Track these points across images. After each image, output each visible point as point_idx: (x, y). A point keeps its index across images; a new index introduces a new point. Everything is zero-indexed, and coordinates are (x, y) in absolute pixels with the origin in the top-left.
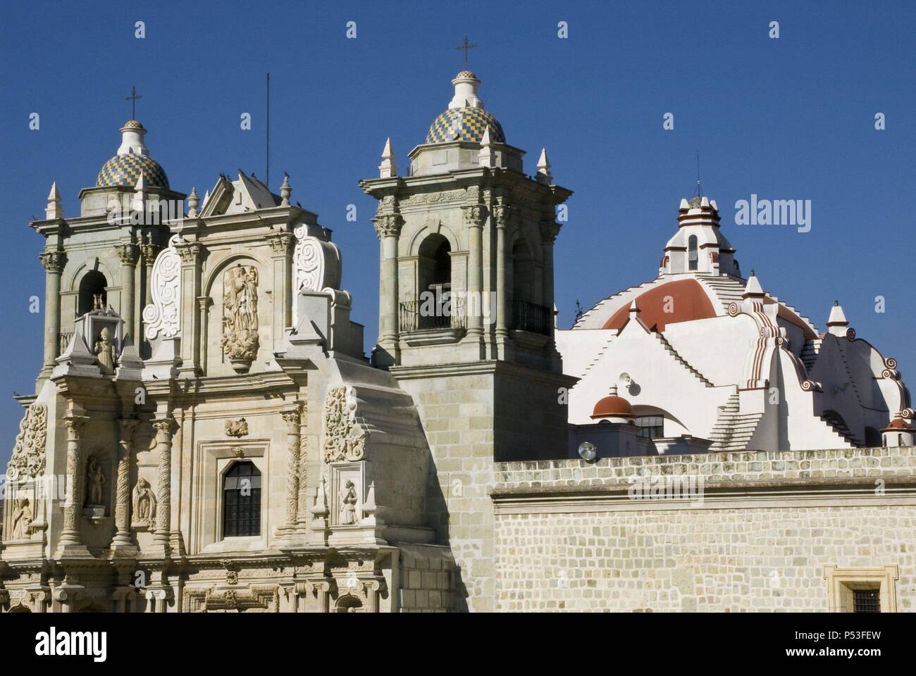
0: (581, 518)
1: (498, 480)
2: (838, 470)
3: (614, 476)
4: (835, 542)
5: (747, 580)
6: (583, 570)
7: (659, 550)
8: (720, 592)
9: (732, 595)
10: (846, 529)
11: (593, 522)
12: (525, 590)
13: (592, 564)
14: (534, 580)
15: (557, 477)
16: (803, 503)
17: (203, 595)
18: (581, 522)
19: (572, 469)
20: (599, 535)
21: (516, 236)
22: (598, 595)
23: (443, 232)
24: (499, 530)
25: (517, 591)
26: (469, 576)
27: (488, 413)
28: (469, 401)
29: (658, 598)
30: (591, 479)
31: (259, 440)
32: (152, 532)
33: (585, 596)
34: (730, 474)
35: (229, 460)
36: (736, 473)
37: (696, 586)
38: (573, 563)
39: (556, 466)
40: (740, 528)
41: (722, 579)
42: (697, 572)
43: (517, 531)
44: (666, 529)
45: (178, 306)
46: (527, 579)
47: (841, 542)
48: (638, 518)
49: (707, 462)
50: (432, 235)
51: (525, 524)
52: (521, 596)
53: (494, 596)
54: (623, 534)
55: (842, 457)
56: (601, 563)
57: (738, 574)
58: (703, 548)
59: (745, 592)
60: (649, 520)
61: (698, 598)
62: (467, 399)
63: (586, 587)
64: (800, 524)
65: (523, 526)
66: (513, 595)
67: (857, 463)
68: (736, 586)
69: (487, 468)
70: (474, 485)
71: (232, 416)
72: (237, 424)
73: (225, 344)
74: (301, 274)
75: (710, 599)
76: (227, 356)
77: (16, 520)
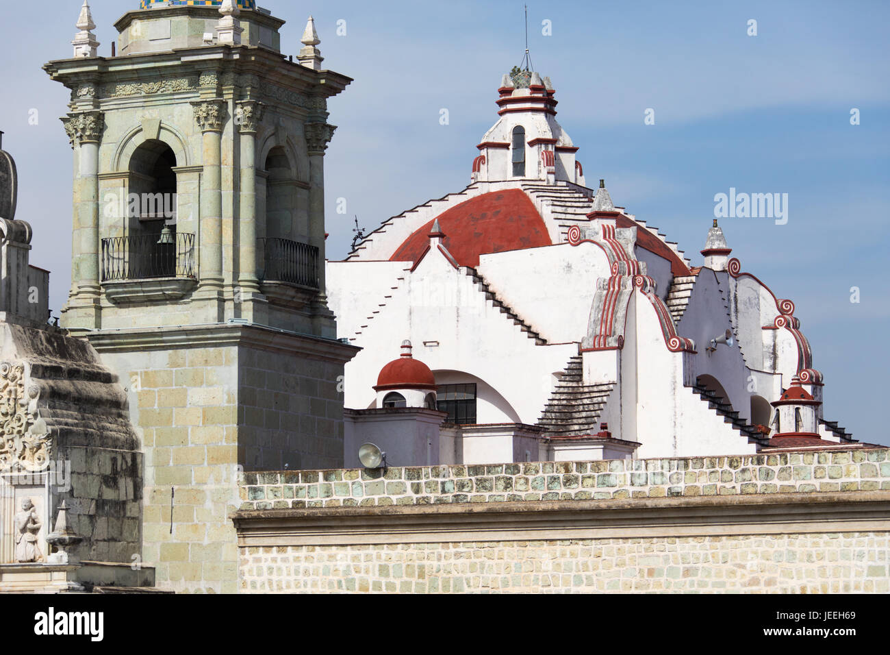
0: (362, 552)
1: (244, 499)
2: (719, 484)
3: (410, 493)
4: (715, 585)
10: (729, 566)
11: (379, 557)
15: (328, 493)
16: (672, 531)
18: (362, 558)
19: (350, 482)
20: (387, 575)
21: (271, 144)
23: (165, 137)
24: (246, 568)
27: (229, 402)
28: (201, 383)
30: (376, 497)
34: (573, 491)
36: (581, 489)
39: (326, 478)
40: (585, 565)
43: (270, 569)
44: (482, 568)
47: (722, 584)
48: (443, 552)
49: (541, 474)
50: (148, 141)
51: (285, 560)
54: (421, 575)
55: (726, 467)
60: (458, 555)
62: (198, 381)
64: (666, 559)
65: (279, 563)
67: (747, 475)
69: (228, 480)
70: (209, 504)
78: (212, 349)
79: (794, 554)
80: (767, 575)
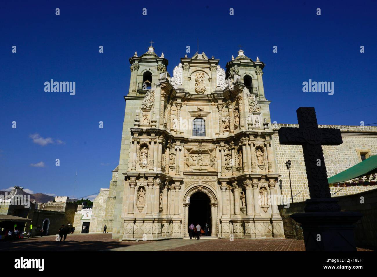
1: (273, 128)
4: (357, 144)
5: (339, 152)
6: (299, 149)
8: (333, 154)
9: (336, 155)
10: (359, 142)
12: (284, 153)
14: (286, 150)
16: (349, 136)
17: (191, 149)
23: (250, 75)
25: (282, 153)
27: (268, 113)
31: (207, 112)
32: (176, 131)
35: (195, 117)
37: (327, 153)
38: (296, 147)
41: (333, 151)
42: (327, 150)
45: (182, 78)
50: (247, 75)
53: (275, 154)
57: (337, 150)
59: (339, 154)
61: (328, 155)
63: (300, 152)
64: (349, 140)
66: (281, 154)
67: (359, 129)
68: (337, 153)
69: (269, 125)
71: (199, 106)
72: (201, 107)
73: (197, 89)
74: (219, 76)
75: (331, 156)
76: (196, 92)
77: (144, 119)
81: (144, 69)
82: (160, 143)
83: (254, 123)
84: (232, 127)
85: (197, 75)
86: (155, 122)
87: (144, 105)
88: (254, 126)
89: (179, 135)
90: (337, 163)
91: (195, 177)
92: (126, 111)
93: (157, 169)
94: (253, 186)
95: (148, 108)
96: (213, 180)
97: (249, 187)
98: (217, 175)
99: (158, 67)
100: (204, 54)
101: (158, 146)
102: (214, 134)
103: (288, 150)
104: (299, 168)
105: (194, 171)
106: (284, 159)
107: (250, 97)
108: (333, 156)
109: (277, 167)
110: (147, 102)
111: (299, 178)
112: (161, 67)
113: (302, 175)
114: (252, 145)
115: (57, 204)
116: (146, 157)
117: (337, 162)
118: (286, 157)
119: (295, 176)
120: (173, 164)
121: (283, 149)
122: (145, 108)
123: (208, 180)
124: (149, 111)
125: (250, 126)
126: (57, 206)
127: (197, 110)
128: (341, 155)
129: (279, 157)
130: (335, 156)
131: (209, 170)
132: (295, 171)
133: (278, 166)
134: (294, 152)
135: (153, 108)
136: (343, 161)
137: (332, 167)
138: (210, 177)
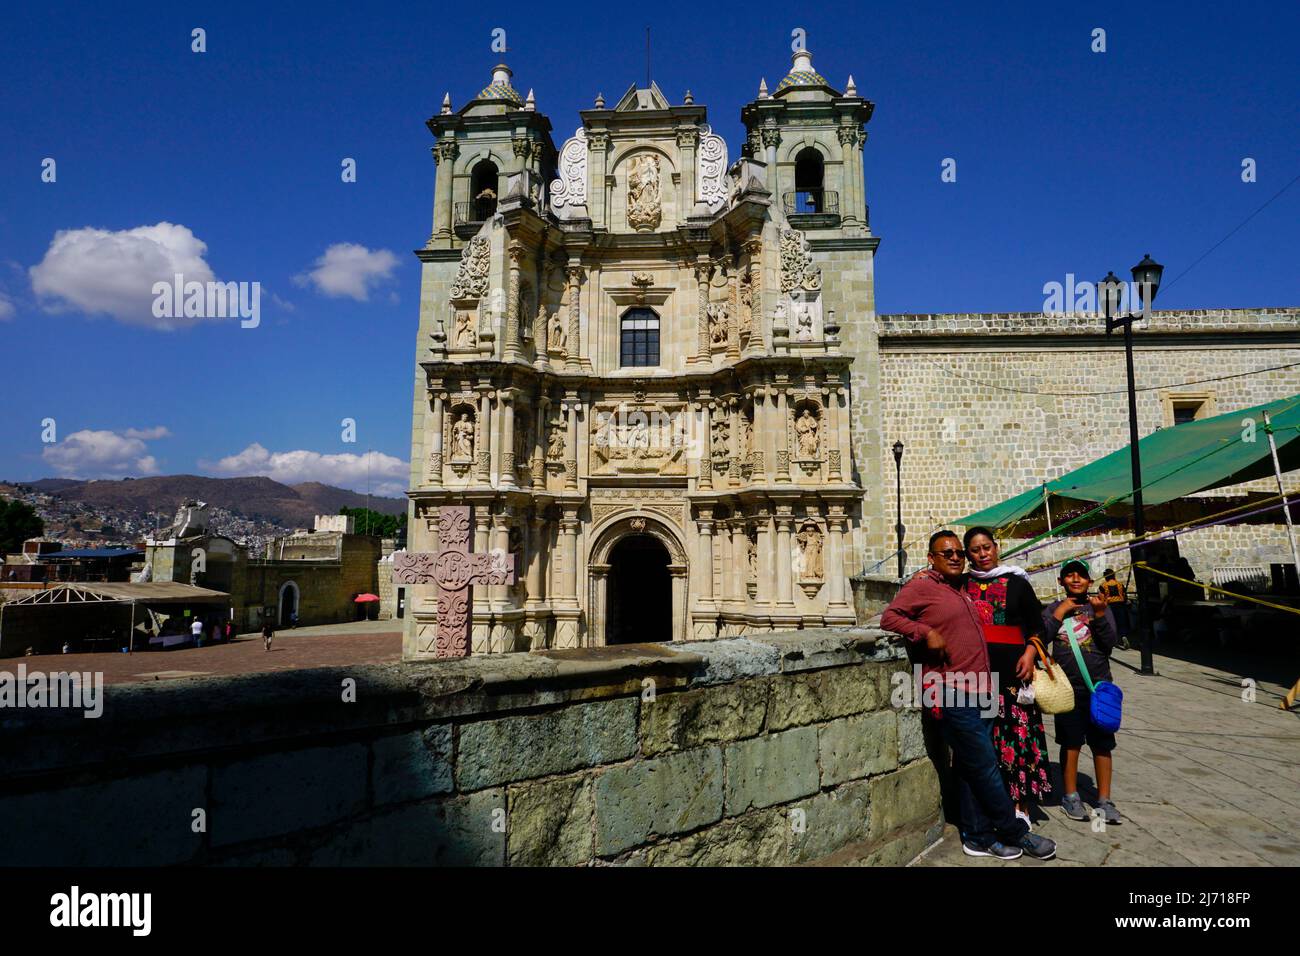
0: (957, 357)
1: (882, 328)
3: (985, 326)
4: (1168, 375)
6: (959, 396)
7: (1025, 381)
8: (1076, 411)
9: (1087, 413)
10: (1176, 366)
11: (967, 360)
12: (908, 410)
13: (967, 391)
14: (916, 403)
15: (935, 326)
16: (1142, 348)
17: (612, 409)
19: (948, 321)
20: (973, 370)
22: (973, 413)
23: (818, 146)
24: (884, 365)
25: (901, 411)
26: (856, 400)
27: (868, 278)
28: (850, 269)
29: (1024, 415)
30: (964, 329)
31: (665, 289)
32: (565, 358)
33: (962, 415)
34: (1084, 327)
35: (627, 307)
36: (1088, 326)
37: (1057, 407)
38: (950, 390)
39: (933, 319)
42: (1057, 397)
43: (899, 366)
44: (1031, 366)
45: (584, 181)
46: (910, 402)
47: (1173, 375)
50: (807, 148)
51: (908, 361)
52: (904, 415)
53: (880, 415)
56: (975, 391)
57: (1091, 398)
58: (1062, 380)
59: (1097, 409)
61: (1058, 415)
62: (847, 268)
63: (962, 408)
65: (905, 363)
66: (897, 414)
67: (1184, 320)
68: (1089, 406)
69: (869, 320)
70: (859, 332)
71: (638, 269)
72: (644, 275)
73: (632, 213)
74: (705, 163)
75: (1069, 416)
76: (633, 224)
77: (460, 332)
78: (856, 252)
79: (1213, 360)
80: (1198, 370)
81: (473, 154)
82: (506, 402)
83: (794, 325)
84: (733, 339)
85: (634, 164)
86: (492, 338)
87: (458, 286)
88: (793, 338)
89: (572, 370)
90: (1087, 439)
91: (624, 492)
92: (424, 297)
93: (499, 478)
94: (777, 525)
95: (469, 297)
96: (675, 500)
97: (766, 526)
98: (686, 487)
99: (516, 143)
100: (655, 89)
101: (502, 412)
102: (683, 360)
103: (922, 400)
104: (954, 457)
105: (622, 476)
106: (905, 430)
107: (789, 239)
108: (1075, 417)
109: (881, 457)
110: (467, 277)
111: (950, 489)
112: (525, 143)
113: (961, 480)
114: (782, 398)
115: (319, 540)
116: (468, 443)
117: (1086, 436)
118: (914, 424)
119: (939, 482)
120: (556, 457)
121: (907, 399)
122: (462, 297)
123: (661, 501)
124: (472, 306)
125: (780, 339)
126: (319, 544)
127: (634, 284)
128: (1102, 414)
129: (889, 426)
130: (1083, 416)
131: (665, 472)
132: (940, 469)
133: (884, 453)
134: (943, 406)
135: (486, 295)
136: (1106, 433)
137: (1067, 454)
138: (668, 492)
